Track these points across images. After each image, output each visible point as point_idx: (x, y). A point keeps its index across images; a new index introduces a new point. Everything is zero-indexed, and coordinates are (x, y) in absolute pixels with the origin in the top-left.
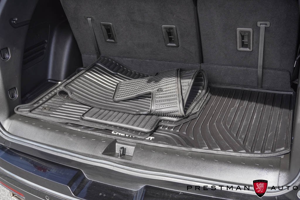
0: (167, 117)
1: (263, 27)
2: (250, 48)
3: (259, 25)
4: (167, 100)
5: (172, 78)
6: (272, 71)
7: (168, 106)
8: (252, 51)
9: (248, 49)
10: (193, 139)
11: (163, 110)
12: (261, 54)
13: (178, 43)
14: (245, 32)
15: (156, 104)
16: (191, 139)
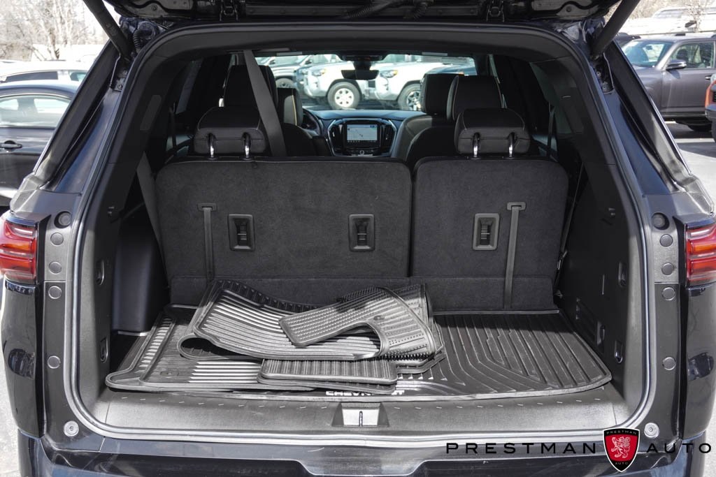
0: (403, 361)
1: (516, 210)
2: (493, 245)
3: (509, 208)
4: (406, 330)
5: (386, 300)
6: (526, 280)
7: (410, 340)
8: (496, 250)
9: (489, 247)
10: (464, 384)
11: (403, 347)
12: (512, 252)
13: (374, 244)
14: (487, 219)
15: (389, 339)
16: (463, 386)
